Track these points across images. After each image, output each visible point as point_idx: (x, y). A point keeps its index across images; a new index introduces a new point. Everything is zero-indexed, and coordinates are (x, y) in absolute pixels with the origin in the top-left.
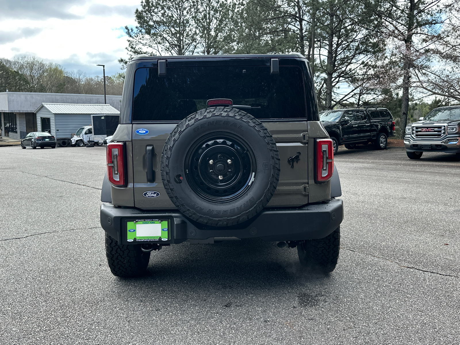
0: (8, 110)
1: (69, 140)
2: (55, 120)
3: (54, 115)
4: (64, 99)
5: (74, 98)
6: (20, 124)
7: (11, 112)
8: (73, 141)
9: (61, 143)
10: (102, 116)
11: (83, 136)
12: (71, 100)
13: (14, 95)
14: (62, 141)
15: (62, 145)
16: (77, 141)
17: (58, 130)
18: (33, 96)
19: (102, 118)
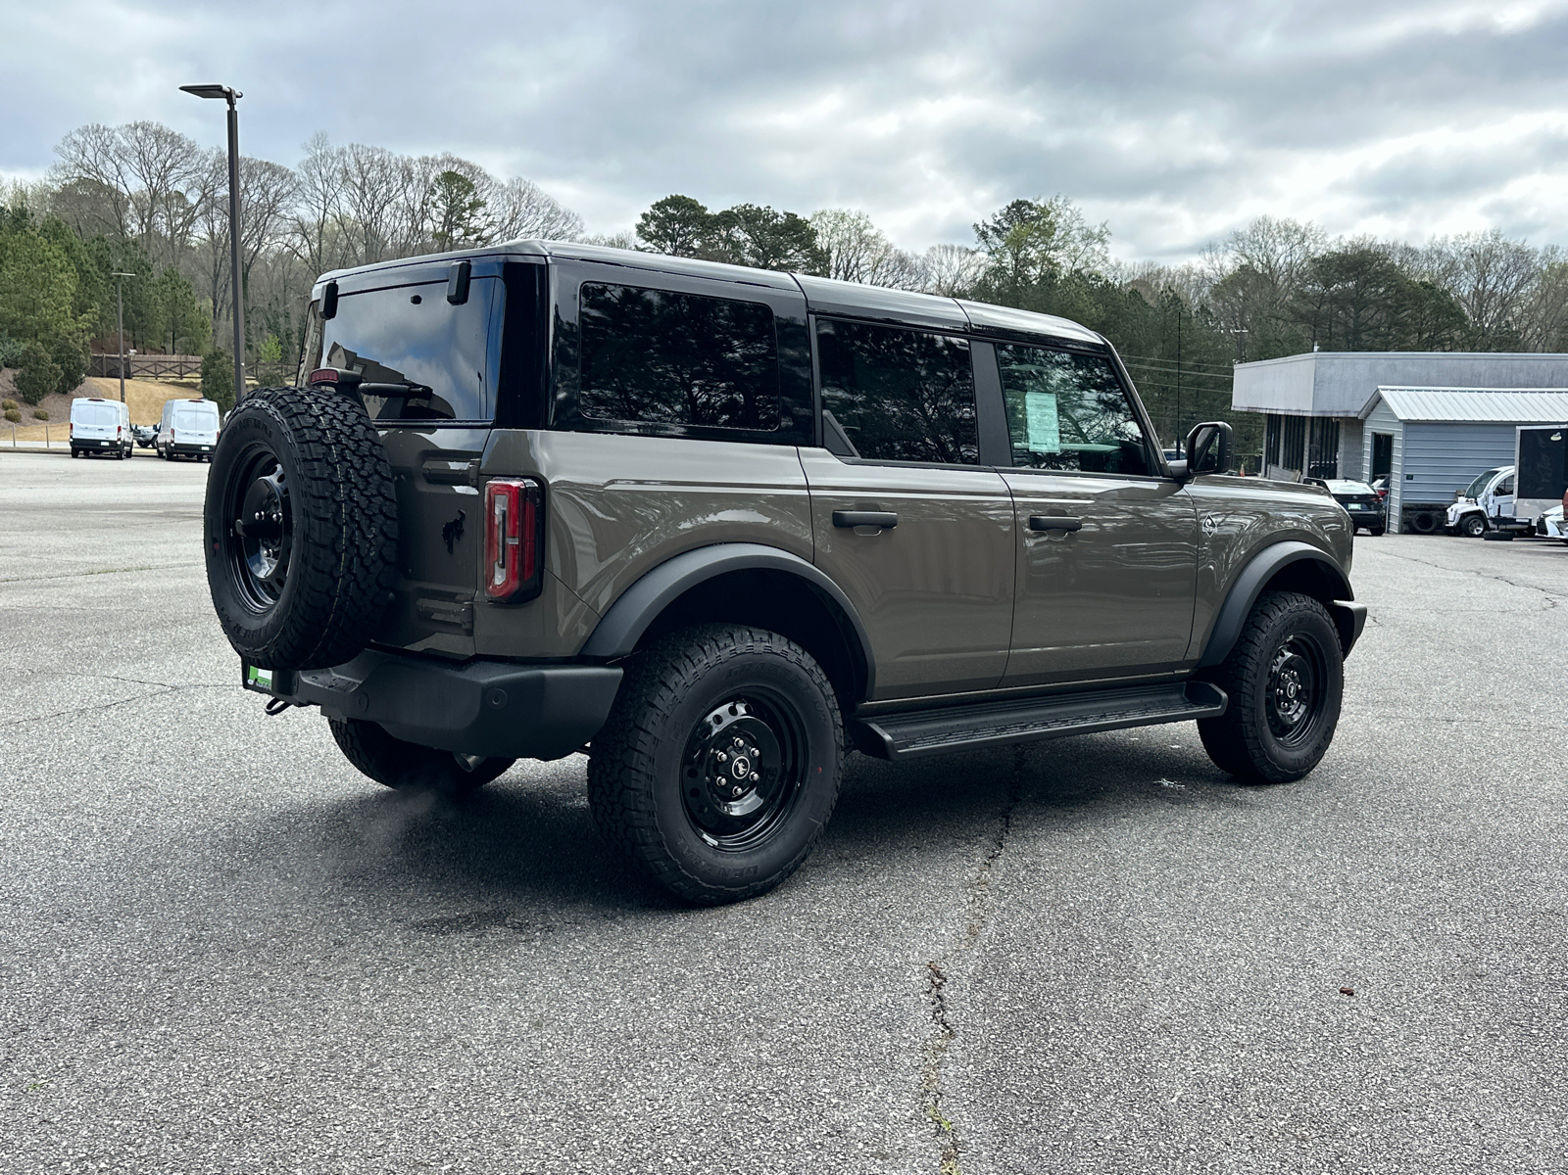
0: (1311, 409)
1: (1442, 510)
2: (1406, 441)
3: (1401, 424)
4: (1504, 371)
5: (1539, 367)
6: (1345, 453)
7: (1321, 415)
8: (1451, 516)
9: (1414, 522)
10: (1554, 432)
11: (1486, 499)
12: (1528, 374)
13: (1336, 361)
14: (1420, 513)
15: (1419, 528)
16: (1464, 516)
17: (1410, 477)
18: (1397, 362)
19: (1553, 438)
